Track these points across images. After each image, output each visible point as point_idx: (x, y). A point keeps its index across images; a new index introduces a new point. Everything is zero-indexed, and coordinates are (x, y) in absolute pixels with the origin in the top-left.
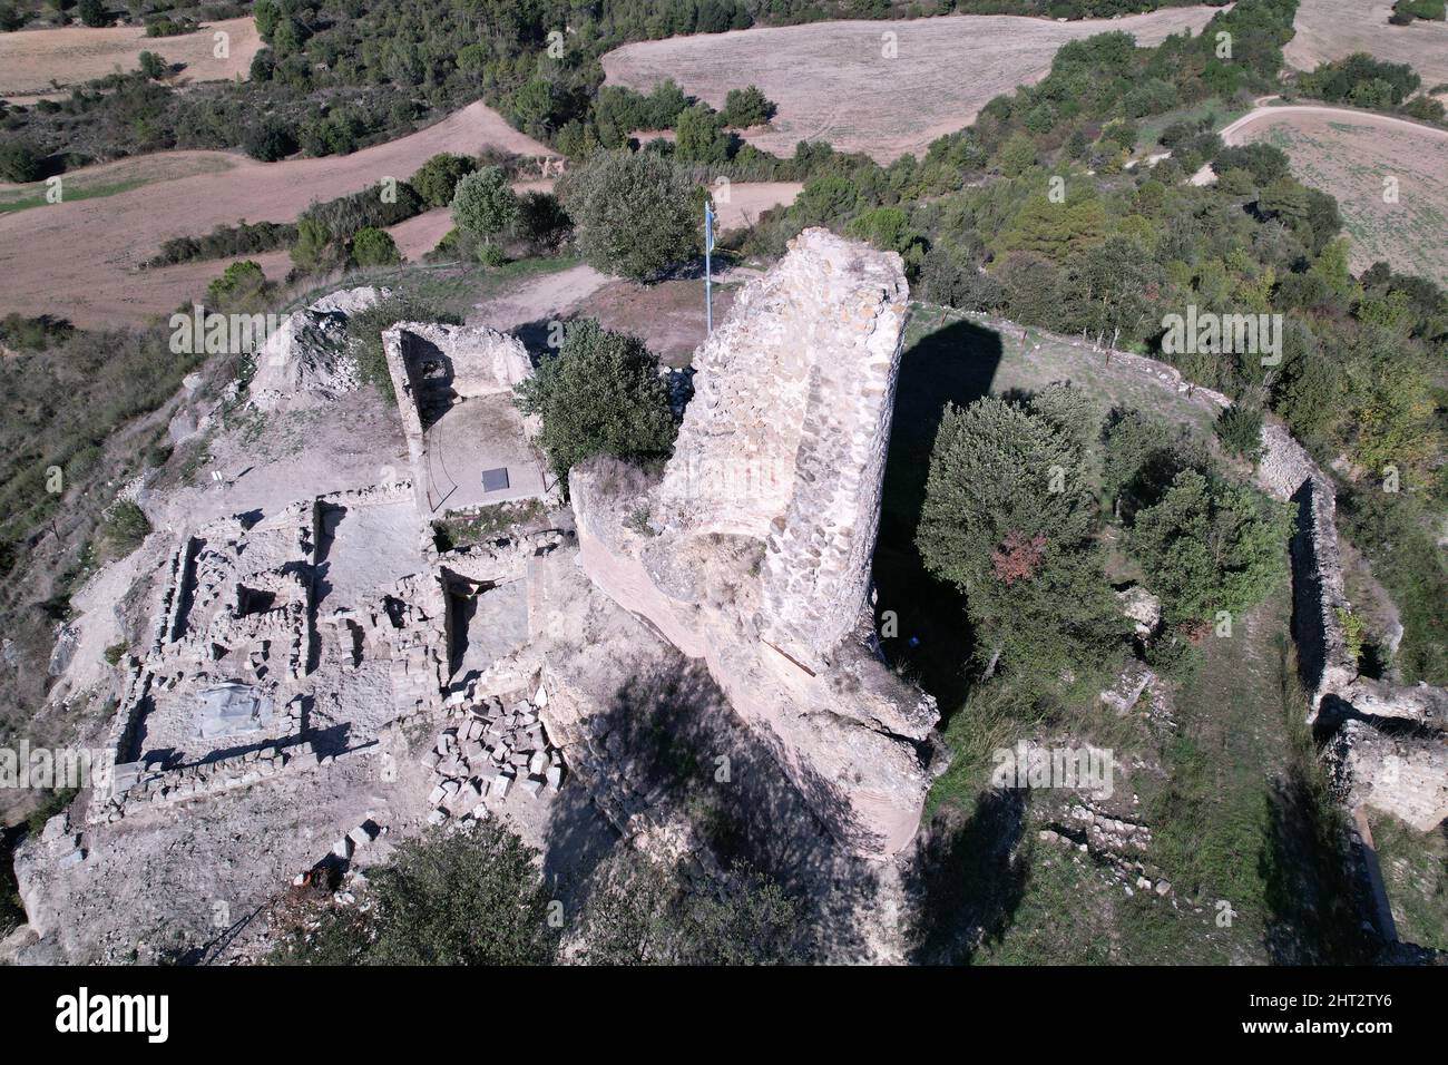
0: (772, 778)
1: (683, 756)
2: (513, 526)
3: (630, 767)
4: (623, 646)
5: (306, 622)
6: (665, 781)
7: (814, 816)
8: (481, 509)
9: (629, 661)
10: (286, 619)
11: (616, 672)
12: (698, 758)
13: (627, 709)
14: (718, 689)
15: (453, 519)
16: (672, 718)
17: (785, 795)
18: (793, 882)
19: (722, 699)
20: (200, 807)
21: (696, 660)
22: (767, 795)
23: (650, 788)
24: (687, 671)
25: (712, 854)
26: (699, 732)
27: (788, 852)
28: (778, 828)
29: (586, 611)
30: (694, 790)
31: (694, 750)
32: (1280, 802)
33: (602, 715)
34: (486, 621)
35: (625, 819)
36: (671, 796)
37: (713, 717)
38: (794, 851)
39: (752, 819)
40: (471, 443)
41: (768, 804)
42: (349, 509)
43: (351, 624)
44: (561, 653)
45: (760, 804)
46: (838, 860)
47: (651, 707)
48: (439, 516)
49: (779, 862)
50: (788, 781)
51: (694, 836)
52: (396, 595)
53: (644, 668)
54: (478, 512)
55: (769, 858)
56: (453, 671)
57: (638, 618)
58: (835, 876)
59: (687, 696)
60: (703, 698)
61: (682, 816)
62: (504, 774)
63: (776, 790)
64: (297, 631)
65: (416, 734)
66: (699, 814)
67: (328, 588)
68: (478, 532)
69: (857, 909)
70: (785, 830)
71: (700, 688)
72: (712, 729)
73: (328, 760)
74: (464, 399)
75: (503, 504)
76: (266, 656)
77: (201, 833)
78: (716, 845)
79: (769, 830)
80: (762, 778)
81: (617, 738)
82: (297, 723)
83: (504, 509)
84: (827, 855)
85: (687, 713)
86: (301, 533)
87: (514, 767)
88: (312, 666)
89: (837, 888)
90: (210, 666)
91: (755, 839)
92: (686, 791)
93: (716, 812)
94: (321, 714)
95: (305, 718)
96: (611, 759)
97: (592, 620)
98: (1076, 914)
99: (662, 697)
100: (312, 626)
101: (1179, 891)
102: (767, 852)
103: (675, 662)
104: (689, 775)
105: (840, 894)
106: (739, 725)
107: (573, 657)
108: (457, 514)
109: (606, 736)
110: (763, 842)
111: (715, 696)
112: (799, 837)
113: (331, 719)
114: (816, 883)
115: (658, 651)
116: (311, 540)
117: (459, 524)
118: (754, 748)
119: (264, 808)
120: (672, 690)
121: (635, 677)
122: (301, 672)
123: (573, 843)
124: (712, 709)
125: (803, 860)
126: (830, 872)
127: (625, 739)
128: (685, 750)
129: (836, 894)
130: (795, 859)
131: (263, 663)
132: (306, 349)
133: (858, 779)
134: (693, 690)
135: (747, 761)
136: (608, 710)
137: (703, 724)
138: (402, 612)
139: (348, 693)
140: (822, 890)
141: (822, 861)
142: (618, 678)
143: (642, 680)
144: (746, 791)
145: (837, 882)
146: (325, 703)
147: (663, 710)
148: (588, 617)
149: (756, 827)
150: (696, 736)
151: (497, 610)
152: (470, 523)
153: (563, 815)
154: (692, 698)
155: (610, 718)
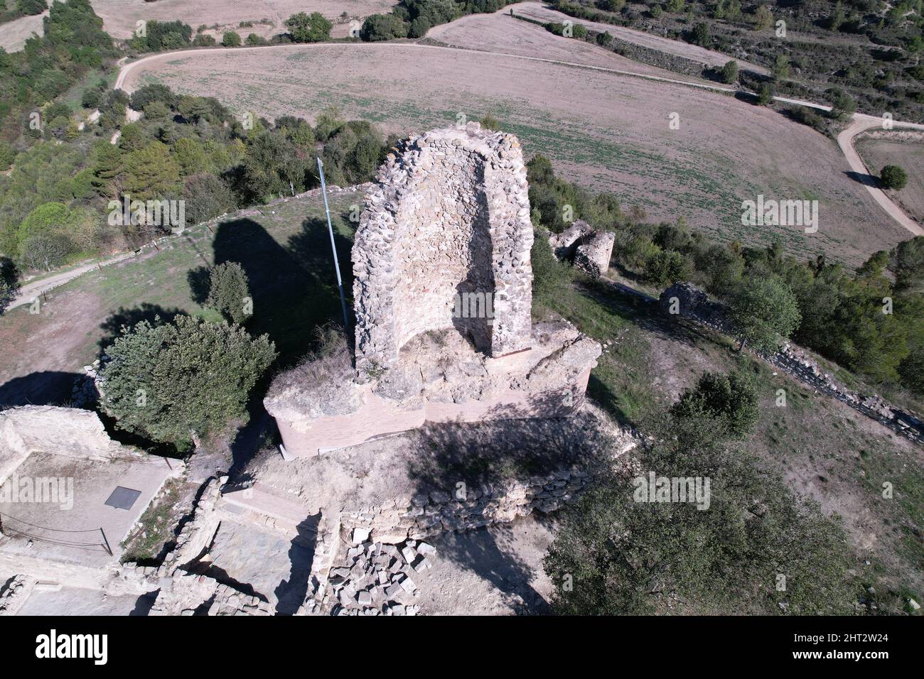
0: (517, 426)
1: (474, 463)
2: (174, 508)
4: (384, 457)
6: (481, 480)
7: (548, 419)
8: (141, 521)
9: (397, 459)
11: (396, 472)
12: (480, 456)
13: (424, 478)
14: (450, 423)
15: (130, 545)
16: (449, 456)
17: (530, 425)
18: (571, 448)
19: (458, 425)
21: (424, 425)
22: (524, 434)
23: (481, 490)
24: (428, 433)
25: (536, 477)
26: (467, 447)
27: (557, 441)
28: (543, 439)
29: (340, 467)
30: (496, 468)
31: (474, 455)
32: (585, 293)
33: (415, 496)
34: (239, 564)
35: (481, 518)
36: (492, 481)
37: (464, 435)
38: (558, 438)
39: (531, 448)
41: (528, 435)
44: (351, 501)
45: (526, 440)
46: (574, 422)
47: (434, 464)
48: (119, 553)
49: (559, 449)
50: (524, 420)
51: (521, 480)
53: (408, 453)
54: (141, 525)
55: (554, 451)
57: (374, 439)
58: (581, 427)
59: (442, 440)
60: (450, 434)
61: (507, 481)
63: (525, 428)
66: (511, 472)
68: (156, 534)
69: (599, 428)
70: (546, 436)
71: (443, 432)
72: (471, 439)
75: (151, 504)
78: (532, 473)
79: (541, 443)
80: (514, 430)
81: (436, 493)
83: (156, 505)
84: (570, 425)
85: (452, 447)
87: (399, 572)
89: (586, 430)
91: (540, 453)
92: (494, 472)
93: (516, 464)
96: (445, 504)
97: (351, 467)
99: (433, 454)
102: (550, 452)
103: (418, 435)
104: (487, 466)
105: (589, 431)
106: (479, 425)
107: (360, 494)
108: (130, 539)
109: (431, 500)
110: (545, 450)
111: (453, 427)
112: (553, 432)
114: (578, 438)
115: (405, 440)
117: (138, 544)
118: (496, 425)
120: (434, 446)
121: (409, 462)
123: (476, 554)
124: (460, 433)
125: (565, 437)
126: (577, 428)
127: (440, 490)
128: (471, 460)
129: (587, 433)
130: (562, 440)
133: (575, 372)
134: (442, 436)
135: (501, 433)
136: (415, 490)
137: (465, 442)
140: (582, 437)
141: (571, 429)
142: (401, 473)
143: (414, 458)
144: (514, 442)
145: (584, 428)
147: (441, 459)
148: (346, 469)
149: (535, 449)
150: (468, 450)
151: (235, 553)
152: (144, 535)
153: (454, 554)
154: (446, 439)
155: (421, 491)
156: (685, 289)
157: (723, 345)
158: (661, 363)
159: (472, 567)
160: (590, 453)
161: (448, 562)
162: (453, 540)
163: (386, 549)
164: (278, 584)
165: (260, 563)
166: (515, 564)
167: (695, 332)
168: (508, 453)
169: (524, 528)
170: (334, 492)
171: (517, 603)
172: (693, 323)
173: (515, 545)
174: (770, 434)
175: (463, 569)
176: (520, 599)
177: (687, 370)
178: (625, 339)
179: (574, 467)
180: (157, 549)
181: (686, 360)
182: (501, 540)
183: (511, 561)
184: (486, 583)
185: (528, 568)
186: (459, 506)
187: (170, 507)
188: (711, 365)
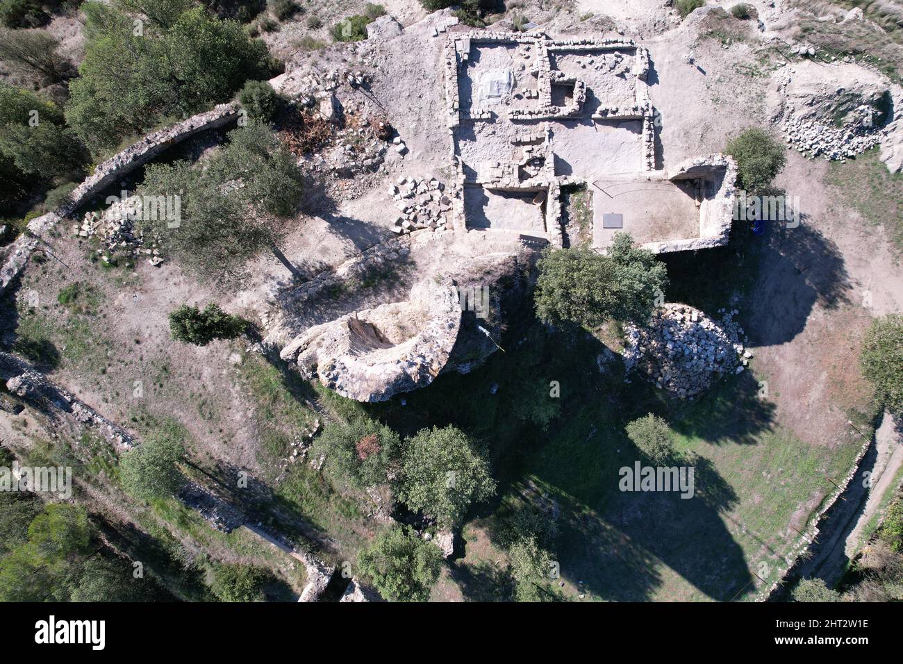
1: (373, 282)
2: (578, 228)
3: (380, 260)
4: (433, 267)
5: (545, 116)
6: (367, 273)
8: (591, 211)
9: (425, 269)
10: (546, 106)
11: (424, 262)
12: (371, 288)
13: (405, 263)
15: (589, 194)
16: (392, 281)
20: (441, 79)
23: (365, 267)
25: (331, 284)
27: (319, 312)
29: (462, 254)
30: (358, 283)
31: (374, 287)
33: (409, 253)
34: (518, 208)
35: (365, 254)
36: (360, 274)
37: (384, 298)
38: (318, 314)
40: (653, 209)
42: (640, 136)
43: (542, 139)
47: (400, 273)
48: (590, 187)
49: (317, 307)
51: (340, 279)
52: (546, 162)
53: (419, 274)
54: (591, 209)
55: (321, 305)
56: (490, 190)
59: (398, 290)
60: (394, 296)
61: (350, 276)
62: (407, 208)
64: (539, 112)
65: (446, 172)
67: (570, 127)
68: (579, 208)
71: (399, 296)
72: (379, 296)
73: (451, 132)
74: (699, 207)
75: (593, 225)
76: (529, 98)
77: (427, 81)
78: (334, 286)
79: (330, 307)
81: (395, 257)
82: (478, 117)
83: (590, 225)
85: (390, 288)
86: (614, 109)
87: (410, 213)
88: (515, 121)
90: (528, 70)
91: (329, 301)
92: (360, 280)
93: (346, 289)
94: (483, 127)
95: (481, 120)
96: (388, 253)
98: (287, 418)
99: (402, 279)
100: (544, 120)
101: (289, 464)
102: (323, 304)
104: (365, 283)
107: (445, 245)
108: (591, 197)
109: (398, 253)
110: (327, 304)
111: (392, 300)
113: (480, 132)
114: (304, 318)
116: (610, 115)
119: (432, 106)
120: (403, 284)
121: (417, 270)
122: (511, 116)
123: (364, 232)
124: (387, 298)
125: (313, 316)
127: (393, 260)
128: (376, 283)
129: (298, 324)
130: (315, 314)
131: (525, 97)
132: (830, 97)
134: (400, 293)
136: (410, 255)
137: (383, 293)
138: (535, 166)
139: (494, 139)
140: (301, 321)
142: (420, 262)
143: (414, 273)
146: (489, 128)
147: (397, 278)
149: (333, 303)
150: (379, 290)
151: (525, 214)
152: (585, 204)
153: (379, 231)
154: (396, 292)
155: (406, 256)
156: (220, 518)
157: (194, 466)
158: (246, 434)
159: (366, 225)
160: (295, 313)
161: (381, 224)
162: (381, 238)
163: (422, 225)
164: (489, 203)
165: (506, 212)
166: (340, 233)
167: (217, 481)
168: (350, 295)
169: (337, 259)
170: (462, 241)
171: (335, 213)
172: (219, 492)
173: (342, 246)
174: (167, 375)
175: (371, 223)
176: (334, 215)
177: (226, 431)
178: (278, 465)
179: (306, 298)
180: (573, 201)
181: (225, 442)
182: (352, 246)
183: (343, 235)
184: (355, 218)
185: (331, 232)
186: (379, 254)
187: (581, 229)
188: (206, 440)
